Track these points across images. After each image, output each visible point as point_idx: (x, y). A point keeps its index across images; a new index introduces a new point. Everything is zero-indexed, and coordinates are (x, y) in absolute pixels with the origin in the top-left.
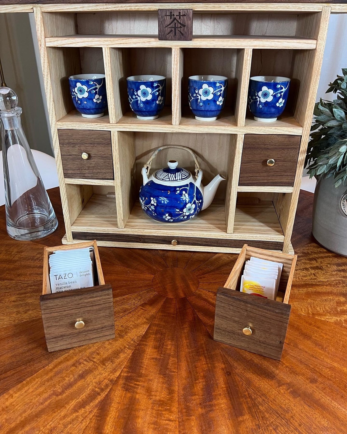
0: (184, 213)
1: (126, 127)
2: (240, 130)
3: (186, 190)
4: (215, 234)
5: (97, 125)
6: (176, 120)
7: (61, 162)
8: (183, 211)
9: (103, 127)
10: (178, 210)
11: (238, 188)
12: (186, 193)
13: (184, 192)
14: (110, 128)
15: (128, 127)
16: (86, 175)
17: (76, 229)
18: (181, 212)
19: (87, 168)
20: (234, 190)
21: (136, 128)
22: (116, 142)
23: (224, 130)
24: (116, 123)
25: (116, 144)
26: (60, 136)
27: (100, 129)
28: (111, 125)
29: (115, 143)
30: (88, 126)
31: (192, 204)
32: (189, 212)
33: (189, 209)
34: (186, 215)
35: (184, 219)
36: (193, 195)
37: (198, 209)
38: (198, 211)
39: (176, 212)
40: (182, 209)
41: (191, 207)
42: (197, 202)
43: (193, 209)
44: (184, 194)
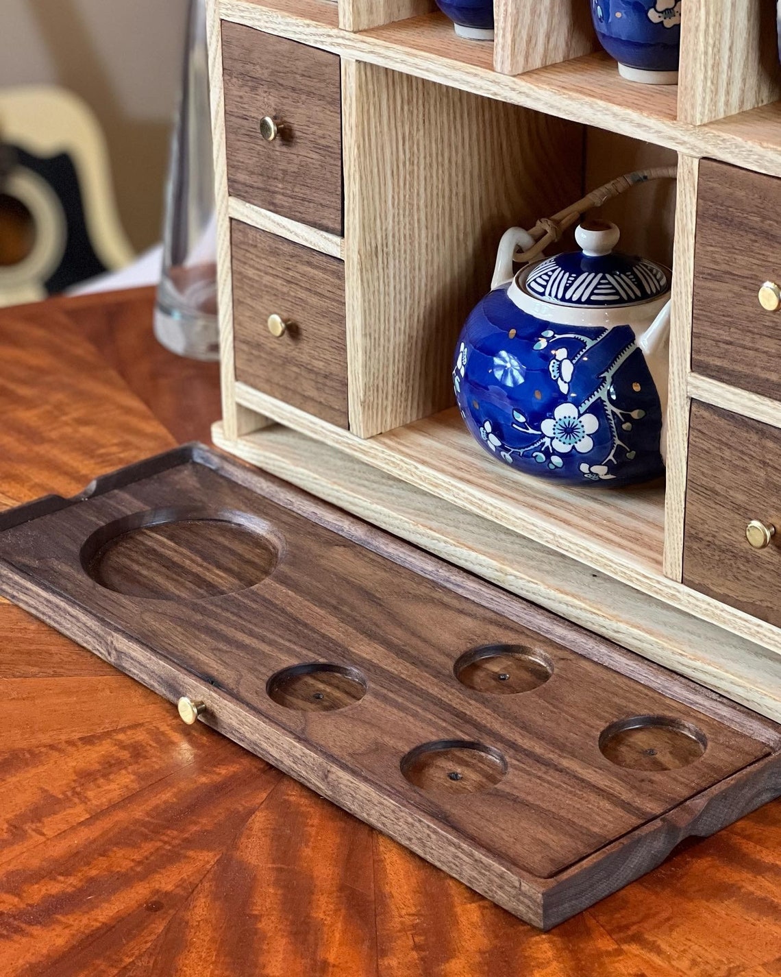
0: (547, 441)
1: (377, 49)
2: (686, 139)
4: (624, 561)
5: (308, 26)
6: (503, 56)
7: (224, 136)
8: (538, 428)
9: (322, 39)
10: (522, 419)
11: (690, 379)
12: (570, 357)
13: (561, 353)
14: (339, 45)
15: (382, 51)
16: (279, 199)
17: (248, 397)
18: (531, 431)
19: (280, 175)
20: (677, 384)
21: (403, 62)
22: (351, 100)
23: (639, 125)
24: (355, 32)
25: (351, 105)
26: (226, 43)
27: (316, 41)
28: (342, 33)
29: (348, 99)
30: (288, 24)
31: (585, 412)
32: (568, 441)
33: (569, 431)
34: (555, 453)
35: (552, 467)
36: (598, 378)
37: (618, 442)
38: (620, 453)
39: (513, 423)
40: (535, 419)
41: (576, 422)
42: (609, 412)
43: (589, 435)
44: (557, 360)
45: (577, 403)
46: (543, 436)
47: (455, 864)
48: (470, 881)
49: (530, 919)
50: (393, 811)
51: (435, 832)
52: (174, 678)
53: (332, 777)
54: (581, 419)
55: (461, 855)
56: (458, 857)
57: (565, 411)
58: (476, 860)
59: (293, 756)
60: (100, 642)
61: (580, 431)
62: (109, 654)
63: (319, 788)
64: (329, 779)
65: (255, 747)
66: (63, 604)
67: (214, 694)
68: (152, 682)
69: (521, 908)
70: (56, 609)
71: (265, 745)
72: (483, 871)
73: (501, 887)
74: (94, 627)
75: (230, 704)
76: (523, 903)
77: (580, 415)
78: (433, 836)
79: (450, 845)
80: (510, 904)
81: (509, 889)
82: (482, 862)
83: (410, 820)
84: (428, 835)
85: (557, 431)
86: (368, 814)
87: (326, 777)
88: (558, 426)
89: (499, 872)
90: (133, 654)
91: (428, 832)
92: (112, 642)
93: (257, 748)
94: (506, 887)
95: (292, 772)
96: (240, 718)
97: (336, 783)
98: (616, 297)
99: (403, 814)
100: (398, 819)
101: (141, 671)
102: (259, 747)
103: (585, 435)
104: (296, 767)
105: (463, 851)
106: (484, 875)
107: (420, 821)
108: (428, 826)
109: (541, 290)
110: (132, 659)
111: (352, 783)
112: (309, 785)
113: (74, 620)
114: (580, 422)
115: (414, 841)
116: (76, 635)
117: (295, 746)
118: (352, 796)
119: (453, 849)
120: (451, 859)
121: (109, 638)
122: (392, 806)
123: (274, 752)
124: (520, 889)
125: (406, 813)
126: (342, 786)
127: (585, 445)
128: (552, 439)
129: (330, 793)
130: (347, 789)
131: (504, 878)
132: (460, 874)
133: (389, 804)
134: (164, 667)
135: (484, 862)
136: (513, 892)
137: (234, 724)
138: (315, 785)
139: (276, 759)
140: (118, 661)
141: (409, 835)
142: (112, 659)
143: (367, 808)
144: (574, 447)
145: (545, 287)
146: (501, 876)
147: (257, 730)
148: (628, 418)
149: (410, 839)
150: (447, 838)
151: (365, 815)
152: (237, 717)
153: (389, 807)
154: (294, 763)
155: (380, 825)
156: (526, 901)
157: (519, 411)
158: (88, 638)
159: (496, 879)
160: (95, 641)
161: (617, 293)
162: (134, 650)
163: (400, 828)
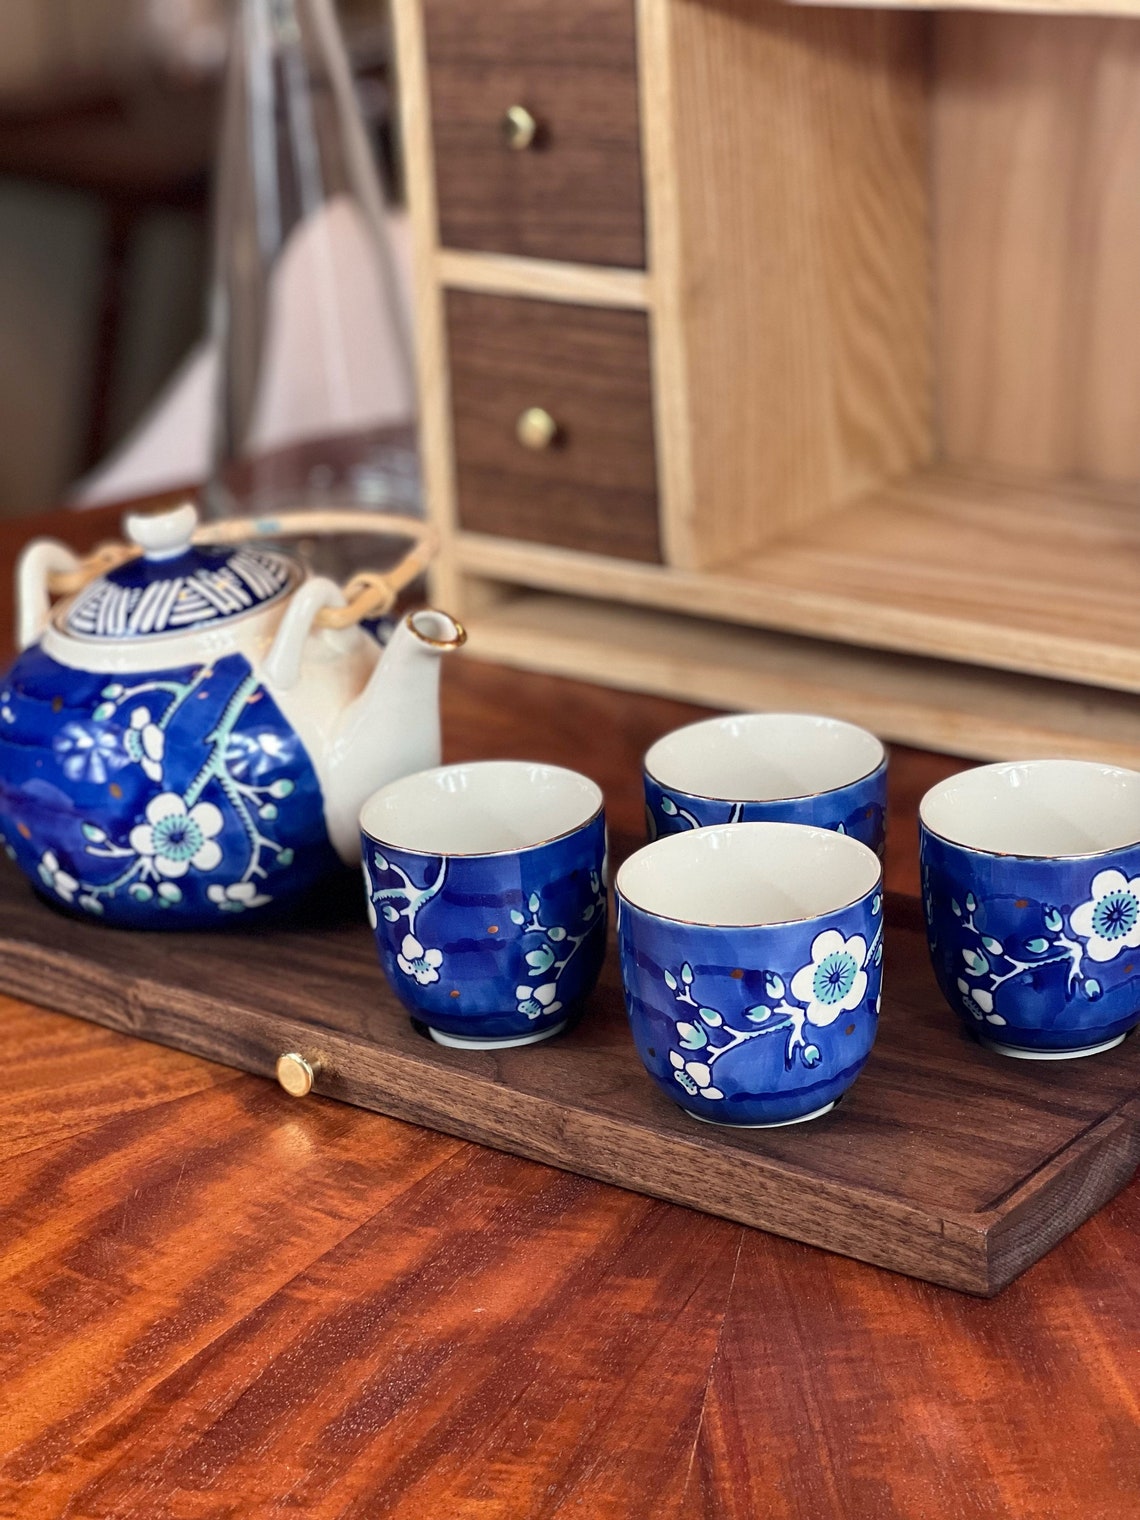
0: (146, 862)
3: (156, 704)
8: (127, 845)
10: (98, 836)
12: (155, 719)
13: (140, 716)
18: (117, 852)
31: (197, 802)
32: (179, 855)
33: (177, 838)
34: (164, 879)
35: (164, 904)
36: (205, 744)
37: (259, 840)
38: (267, 857)
39: (86, 845)
40: (120, 830)
41: (186, 821)
42: (233, 795)
43: (211, 839)
44: (135, 730)
45: (180, 791)
46: (138, 856)
47: (814, 1222)
48: (846, 1246)
49: (963, 1281)
50: (693, 1160)
51: (774, 1176)
52: (261, 1030)
53: (570, 1130)
54: (193, 814)
55: (824, 1204)
56: (819, 1209)
57: (164, 808)
58: (855, 1206)
59: (495, 1111)
60: (113, 1002)
61: (196, 834)
62: (131, 1017)
63: (546, 1154)
64: (567, 1134)
65: (419, 1112)
66: (35, 952)
67: (337, 1040)
68: (216, 1047)
69: (944, 1267)
70: (23, 965)
71: (439, 1105)
72: (869, 1221)
73: (904, 1241)
74: (99, 978)
75: (371, 1051)
76: (949, 1258)
77: (189, 809)
78: (772, 1184)
79: (805, 1192)
80: (922, 1267)
81: (921, 1240)
82: (867, 1207)
83: (725, 1167)
84: (763, 1185)
85: (158, 843)
86: (643, 1177)
87: (561, 1131)
88: (158, 835)
89: (900, 1215)
90: (178, 1007)
91: (762, 1179)
92: (136, 997)
93: (423, 1113)
94: (916, 1238)
95: (493, 1140)
96: (390, 1069)
97: (580, 1138)
98: (210, 612)
99: (713, 1160)
100: (702, 1171)
101: (193, 1032)
102: (427, 1110)
103: (204, 839)
104: (501, 1128)
105: (830, 1196)
106: (872, 1227)
107: (745, 1164)
108: (762, 1170)
109: (89, 626)
110: (176, 1016)
111: (611, 1130)
112: (527, 1153)
113: (59, 976)
114: (192, 820)
115: (735, 1200)
116: (64, 1000)
117: (498, 1093)
118: (613, 1152)
119: (811, 1198)
120: (806, 1215)
121: (130, 992)
122: (689, 1151)
123: (457, 1111)
124: (942, 1235)
125: (717, 1157)
126: (591, 1139)
127: (209, 857)
128: (154, 857)
129: (568, 1157)
130: (602, 1143)
131: (911, 1224)
132: (826, 1236)
133: (685, 1150)
134: (237, 1016)
135: (871, 1205)
136: (929, 1243)
137: (378, 1081)
138: (538, 1150)
139: (462, 1124)
140: (148, 1028)
141: (723, 1193)
142: (136, 1026)
143: (642, 1166)
144: (191, 864)
145: (94, 620)
146: (905, 1222)
147: (423, 1083)
148: (266, 798)
149: (726, 1200)
150: (798, 1182)
151: (637, 1179)
152: (383, 1069)
153: (685, 1155)
154: (496, 1121)
155: (667, 1190)
156: (954, 1253)
157: (92, 824)
158: (90, 1000)
159: (895, 1230)
160: (102, 1001)
161: (211, 605)
162: (179, 1000)
163: (708, 1186)
